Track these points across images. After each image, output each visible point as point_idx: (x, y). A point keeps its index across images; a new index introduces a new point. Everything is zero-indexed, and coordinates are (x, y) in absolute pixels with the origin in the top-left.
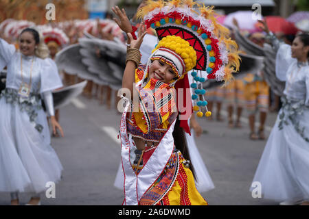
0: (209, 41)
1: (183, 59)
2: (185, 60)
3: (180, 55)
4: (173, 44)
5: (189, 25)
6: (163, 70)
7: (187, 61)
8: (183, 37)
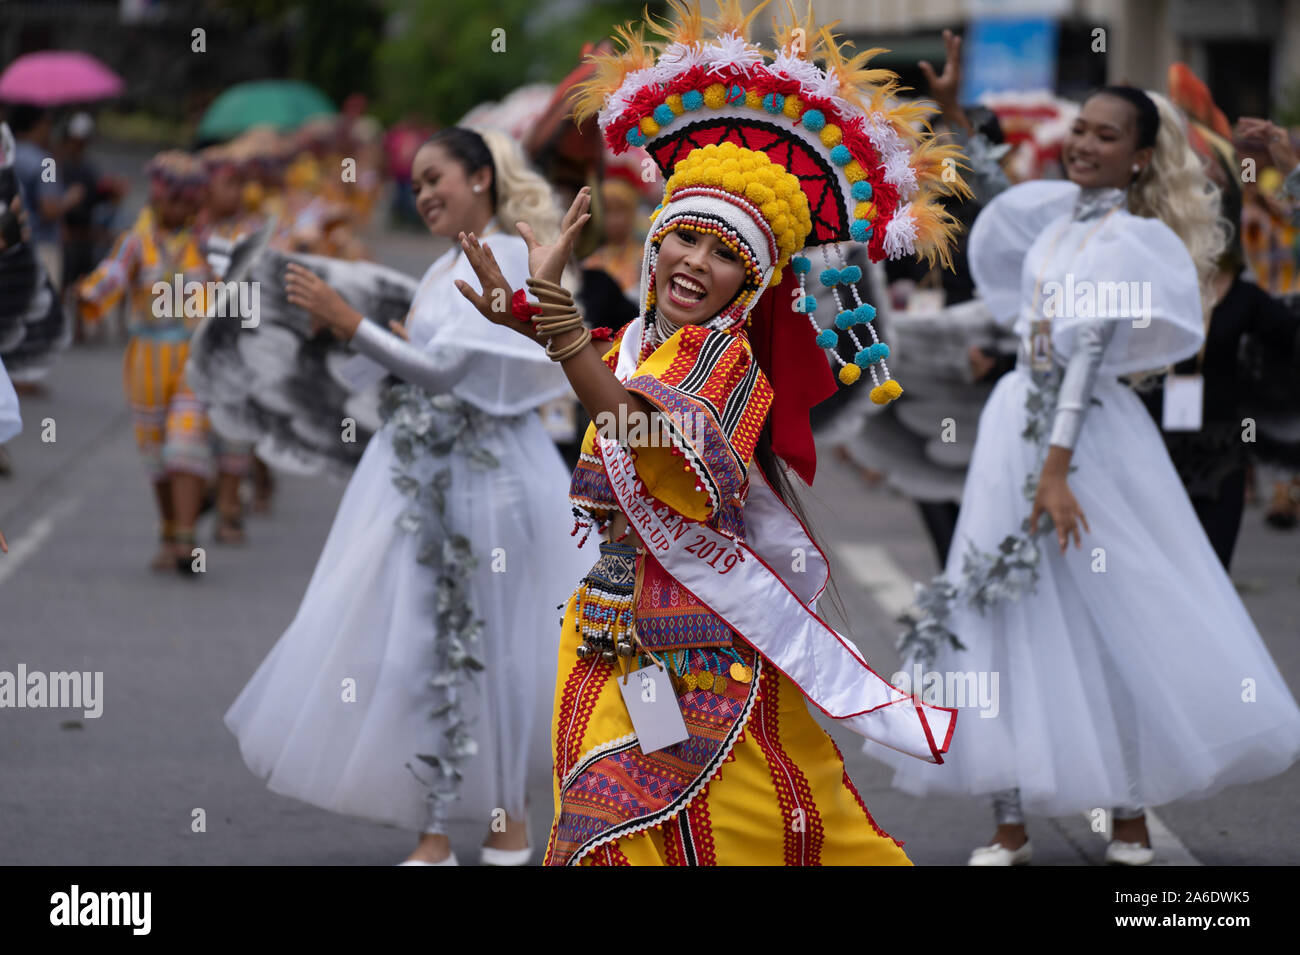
0: (833, 132)
1: (757, 205)
2: (766, 208)
3: (743, 195)
4: (710, 164)
5: (752, 96)
6: (697, 256)
7: (771, 208)
8: (744, 143)
